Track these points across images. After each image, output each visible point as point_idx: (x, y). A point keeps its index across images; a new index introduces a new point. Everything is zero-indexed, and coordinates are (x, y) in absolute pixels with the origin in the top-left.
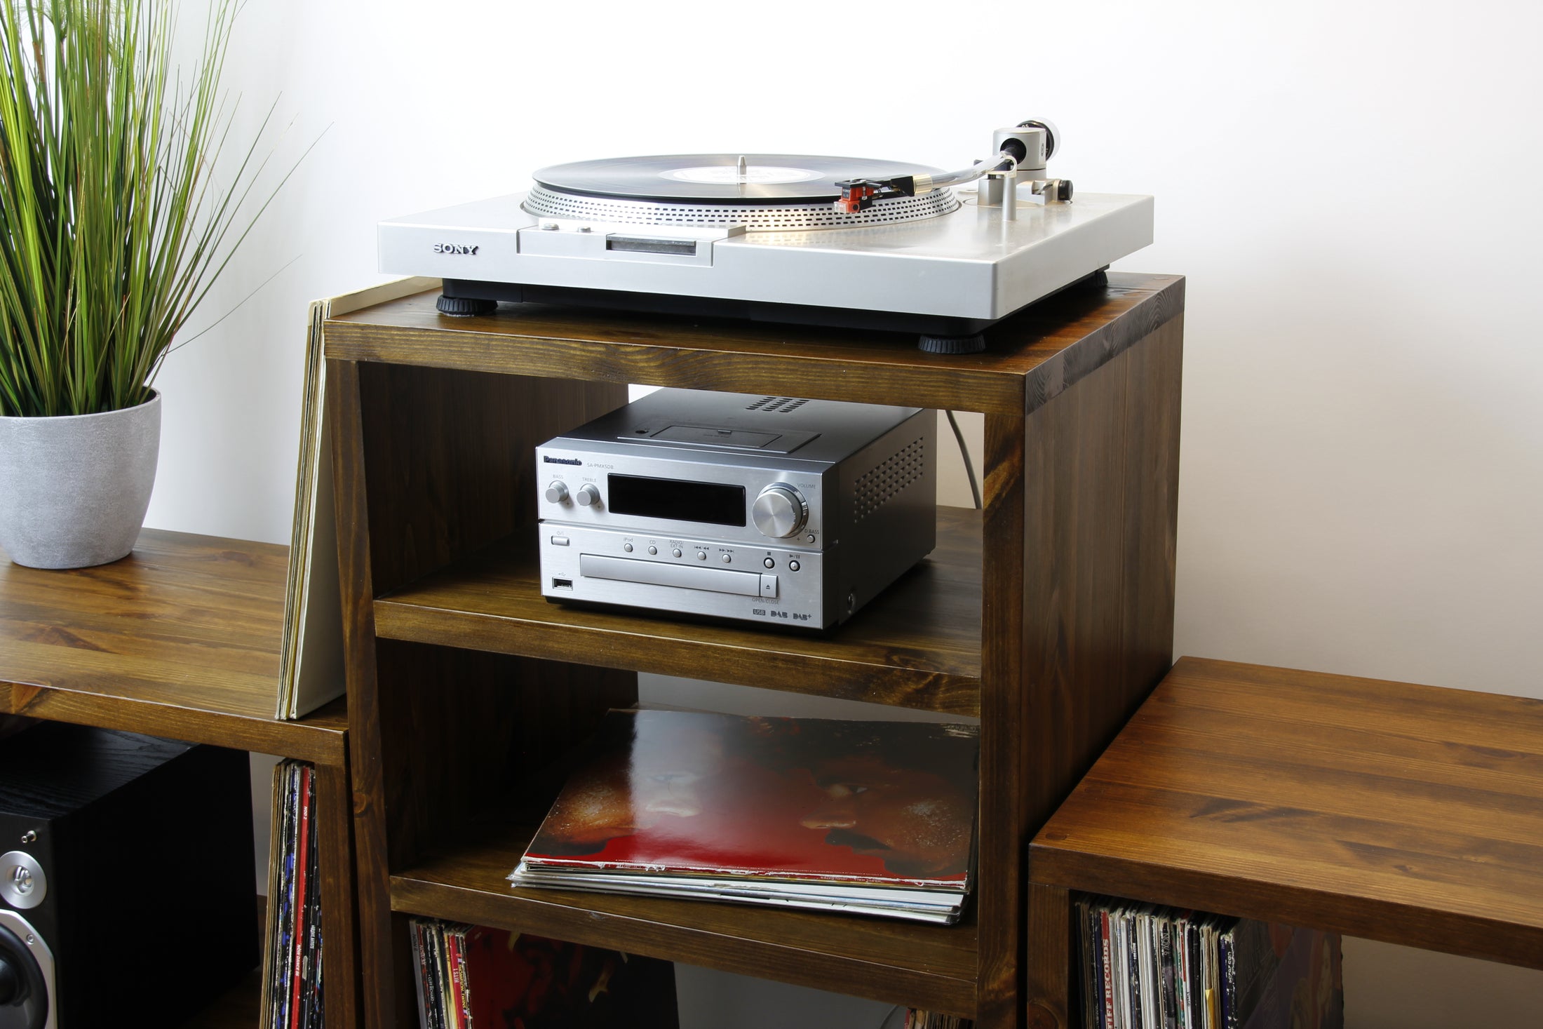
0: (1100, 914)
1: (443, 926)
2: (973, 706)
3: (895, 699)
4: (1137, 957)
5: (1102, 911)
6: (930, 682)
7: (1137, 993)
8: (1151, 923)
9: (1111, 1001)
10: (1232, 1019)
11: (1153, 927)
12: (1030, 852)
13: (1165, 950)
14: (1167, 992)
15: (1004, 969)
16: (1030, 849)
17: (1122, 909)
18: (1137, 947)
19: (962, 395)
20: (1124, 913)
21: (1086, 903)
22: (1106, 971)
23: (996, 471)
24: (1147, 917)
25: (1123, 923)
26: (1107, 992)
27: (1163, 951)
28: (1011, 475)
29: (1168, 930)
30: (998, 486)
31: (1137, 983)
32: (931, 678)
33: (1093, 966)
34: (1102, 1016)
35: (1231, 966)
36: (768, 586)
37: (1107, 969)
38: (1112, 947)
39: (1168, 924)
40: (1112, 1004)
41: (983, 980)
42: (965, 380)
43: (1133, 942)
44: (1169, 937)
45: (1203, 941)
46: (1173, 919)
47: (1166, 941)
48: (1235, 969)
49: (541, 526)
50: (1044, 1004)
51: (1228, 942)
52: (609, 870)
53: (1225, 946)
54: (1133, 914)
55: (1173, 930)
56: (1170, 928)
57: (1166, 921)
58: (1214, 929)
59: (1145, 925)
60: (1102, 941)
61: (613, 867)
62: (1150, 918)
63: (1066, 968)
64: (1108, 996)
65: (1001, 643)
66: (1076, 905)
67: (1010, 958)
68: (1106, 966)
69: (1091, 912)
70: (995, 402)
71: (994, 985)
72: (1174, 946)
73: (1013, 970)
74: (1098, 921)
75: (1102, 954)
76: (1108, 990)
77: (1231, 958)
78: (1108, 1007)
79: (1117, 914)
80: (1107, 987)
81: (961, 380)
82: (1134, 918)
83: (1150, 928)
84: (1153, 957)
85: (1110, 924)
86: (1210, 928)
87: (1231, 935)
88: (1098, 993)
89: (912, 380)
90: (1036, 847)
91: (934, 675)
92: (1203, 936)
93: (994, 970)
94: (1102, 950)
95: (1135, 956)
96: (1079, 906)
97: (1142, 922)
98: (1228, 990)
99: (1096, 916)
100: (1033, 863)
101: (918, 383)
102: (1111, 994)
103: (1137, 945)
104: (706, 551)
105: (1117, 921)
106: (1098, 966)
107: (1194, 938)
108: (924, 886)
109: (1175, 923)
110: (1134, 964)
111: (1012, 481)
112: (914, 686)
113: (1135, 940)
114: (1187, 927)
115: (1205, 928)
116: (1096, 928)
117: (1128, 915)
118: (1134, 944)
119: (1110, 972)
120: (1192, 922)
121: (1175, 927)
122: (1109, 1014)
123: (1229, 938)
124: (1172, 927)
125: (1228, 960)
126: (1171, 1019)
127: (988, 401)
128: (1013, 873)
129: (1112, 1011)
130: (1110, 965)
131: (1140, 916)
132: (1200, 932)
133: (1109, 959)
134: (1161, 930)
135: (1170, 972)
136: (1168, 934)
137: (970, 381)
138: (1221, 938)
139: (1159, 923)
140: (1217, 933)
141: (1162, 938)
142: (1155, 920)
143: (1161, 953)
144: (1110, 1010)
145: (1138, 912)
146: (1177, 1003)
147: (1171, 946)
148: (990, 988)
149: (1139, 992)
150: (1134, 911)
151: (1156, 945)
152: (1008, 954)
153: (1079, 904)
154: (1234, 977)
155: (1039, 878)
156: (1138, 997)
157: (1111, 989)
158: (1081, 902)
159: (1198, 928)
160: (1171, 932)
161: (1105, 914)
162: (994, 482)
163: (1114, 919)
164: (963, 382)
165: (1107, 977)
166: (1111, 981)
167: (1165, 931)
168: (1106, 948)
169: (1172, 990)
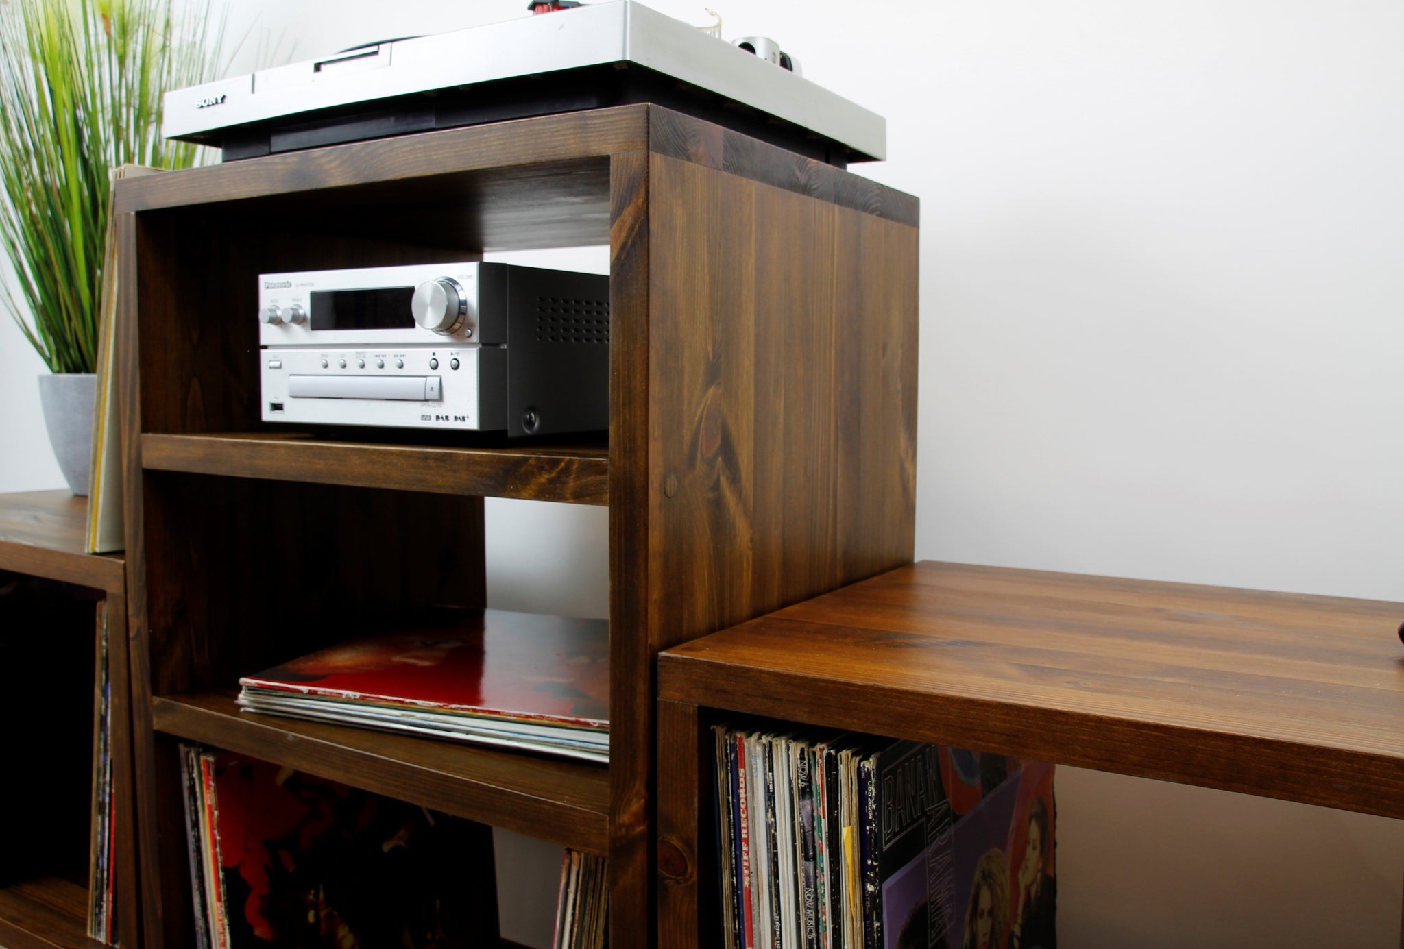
0: (735, 738)
1: (201, 750)
2: (602, 494)
3: (530, 492)
4: (774, 790)
5: (738, 735)
6: (562, 469)
7: (773, 832)
8: (788, 748)
9: (747, 841)
10: (872, 863)
11: (790, 753)
12: (659, 663)
13: (802, 781)
14: (804, 830)
15: (634, 800)
16: (659, 659)
17: (759, 733)
18: (773, 778)
19: (590, 139)
20: (760, 738)
21: (722, 727)
22: (743, 806)
23: (622, 217)
24: (783, 742)
25: (759, 749)
26: (744, 831)
27: (800, 781)
28: (636, 220)
29: (806, 756)
30: (624, 234)
31: (773, 820)
32: (563, 464)
33: (728, 800)
34: (738, 859)
35: (871, 798)
36: (432, 388)
37: (743, 803)
38: (748, 778)
39: (806, 750)
40: (748, 845)
41: (614, 812)
42: (592, 122)
43: (770, 771)
44: (807, 765)
45: (842, 768)
46: (812, 744)
47: (803, 770)
48: (875, 802)
49: (263, 352)
50: (675, 842)
51: (868, 769)
52: (312, 695)
53: (866, 774)
54: (769, 739)
55: (811, 758)
56: (808, 755)
57: (802, 745)
58: (853, 755)
59: (781, 752)
60: (738, 771)
61: (315, 693)
62: (786, 742)
63: (696, 800)
64: (744, 836)
65: (627, 416)
66: (712, 728)
67: (640, 786)
68: (742, 800)
69: (727, 737)
70: (621, 140)
71: (625, 818)
72: (813, 776)
73: (643, 801)
74: (733, 747)
75: (738, 787)
76: (744, 828)
77: (872, 789)
78: (745, 848)
79: (755, 737)
80: (743, 825)
81: (589, 122)
82: (771, 743)
83: (787, 753)
84: (791, 789)
85: (746, 750)
86: (849, 753)
87: (871, 760)
88: (734, 833)
89: (544, 133)
90: (666, 657)
91: (566, 460)
92: (841, 763)
93: (625, 800)
94: (738, 781)
95: (771, 788)
96: (714, 730)
97: (779, 747)
98: (868, 828)
99: (732, 742)
100: (662, 676)
101: (550, 134)
102: (747, 833)
103: (773, 775)
104: (383, 359)
105: (753, 747)
106: (735, 801)
107: (832, 765)
108: (598, 727)
109: (814, 749)
110: (770, 797)
111: (637, 226)
112: (547, 476)
113: (771, 770)
114: (826, 752)
115: (845, 754)
116: (733, 756)
117: (765, 740)
118: (771, 774)
119: (746, 808)
120: (831, 747)
121: (814, 753)
122: (745, 857)
123: (870, 765)
124: (810, 753)
125: (868, 791)
126: (807, 863)
127: (613, 141)
128: (642, 687)
129: (748, 853)
130: (746, 799)
131: (777, 741)
132: (839, 757)
133: (746, 793)
134: (798, 757)
135: (809, 807)
136: (806, 761)
137: (597, 121)
138: (862, 765)
139: (796, 748)
140: (858, 759)
141: (799, 766)
142: (792, 745)
143: (798, 784)
144: (746, 852)
145: (775, 736)
146: (817, 845)
147: (809, 776)
148: (621, 821)
149: (775, 830)
150: (772, 735)
151: (794, 776)
152: (638, 783)
153: (715, 727)
154: (874, 811)
155: (670, 693)
156: (774, 836)
157: (747, 828)
158: (717, 725)
159: (837, 753)
160: (809, 760)
161: (741, 739)
162: (620, 230)
163: (749, 744)
164: (591, 124)
165: (743, 813)
166: (747, 818)
167: (802, 758)
168: (742, 780)
169: (810, 829)
